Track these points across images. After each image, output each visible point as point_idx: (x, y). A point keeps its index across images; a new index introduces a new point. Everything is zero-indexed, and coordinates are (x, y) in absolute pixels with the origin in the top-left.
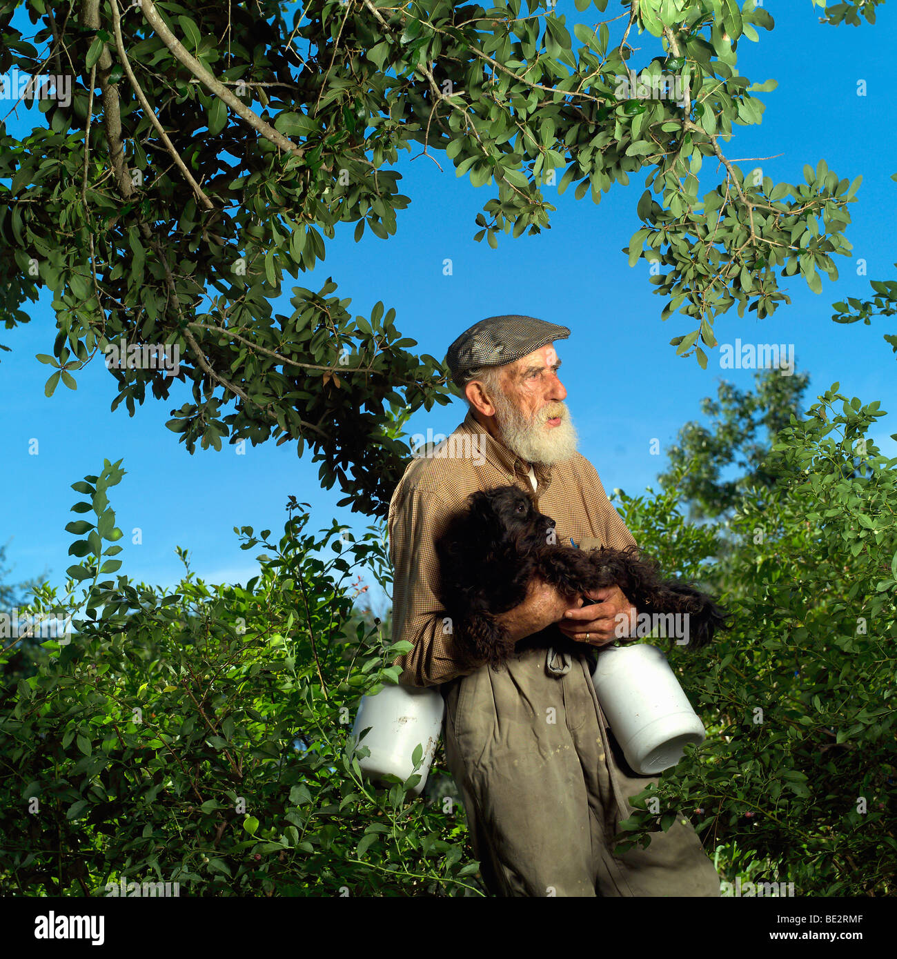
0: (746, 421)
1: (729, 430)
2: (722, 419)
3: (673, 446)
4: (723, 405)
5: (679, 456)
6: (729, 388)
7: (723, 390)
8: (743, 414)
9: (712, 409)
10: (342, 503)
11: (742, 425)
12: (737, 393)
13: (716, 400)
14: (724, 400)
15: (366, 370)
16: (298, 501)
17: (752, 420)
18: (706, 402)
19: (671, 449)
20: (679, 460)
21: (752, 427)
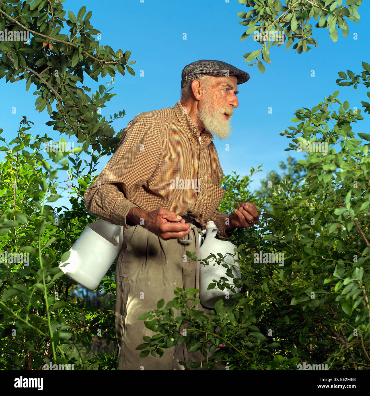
0: (297, 174)
1: (289, 177)
2: (287, 172)
3: (264, 180)
4: (288, 166)
5: (265, 184)
6: (292, 159)
7: (289, 160)
8: (296, 172)
9: (283, 167)
10: (49, 124)
11: (295, 176)
12: (295, 162)
13: (286, 163)
14: (289, 164)
15: (68, 43)
16: (28, 120)
17: (299, 175)
18: (281, 164)
19: (262, 180)
20: (265, 185)
21: (299, 177)
